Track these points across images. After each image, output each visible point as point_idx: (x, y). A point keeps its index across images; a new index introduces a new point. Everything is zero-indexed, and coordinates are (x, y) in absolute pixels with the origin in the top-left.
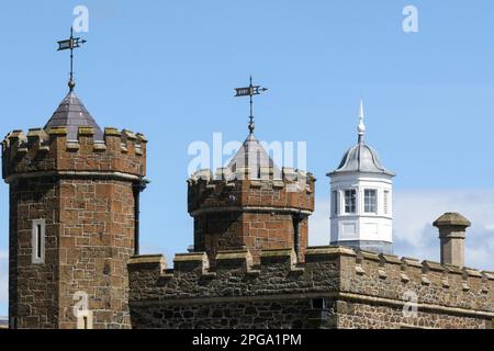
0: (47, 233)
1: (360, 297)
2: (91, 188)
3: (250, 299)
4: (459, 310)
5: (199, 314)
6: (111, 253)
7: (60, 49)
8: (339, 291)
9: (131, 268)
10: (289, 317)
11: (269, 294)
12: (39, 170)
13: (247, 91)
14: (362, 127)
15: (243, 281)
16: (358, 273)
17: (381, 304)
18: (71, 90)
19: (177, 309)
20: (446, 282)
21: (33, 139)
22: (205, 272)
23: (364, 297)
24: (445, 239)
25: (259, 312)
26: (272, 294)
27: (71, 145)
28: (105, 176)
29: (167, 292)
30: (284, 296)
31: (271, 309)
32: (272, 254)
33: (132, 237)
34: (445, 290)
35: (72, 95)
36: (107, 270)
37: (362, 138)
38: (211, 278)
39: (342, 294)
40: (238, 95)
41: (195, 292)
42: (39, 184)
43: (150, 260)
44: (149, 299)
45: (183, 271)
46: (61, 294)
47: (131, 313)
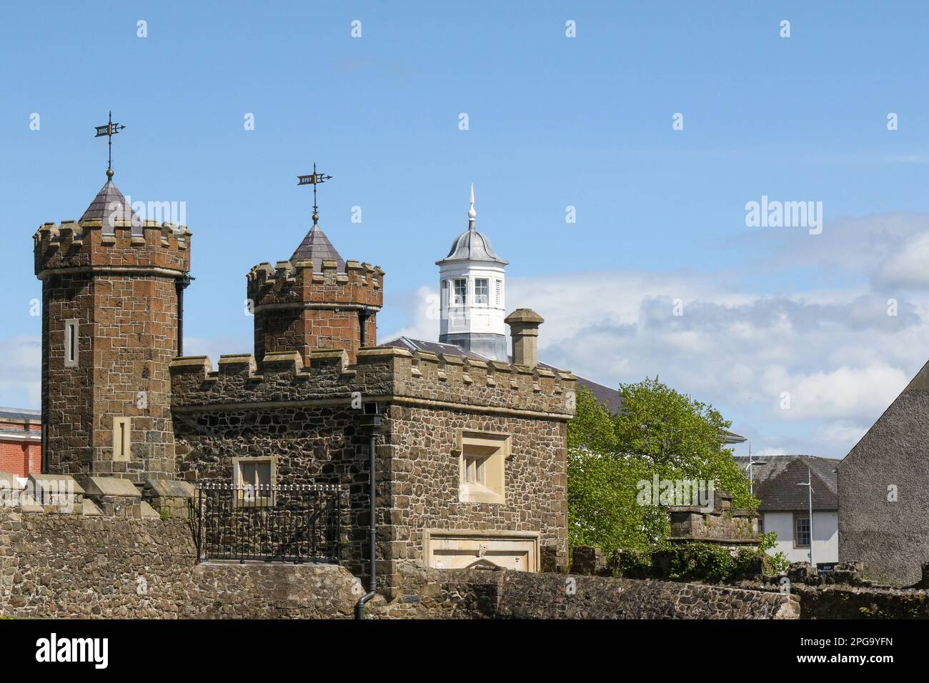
0: (81, 334)
1: (418, 401)
2: (129, 285)
3: (299, 404)
4: (529, 412)
5: (246, 421)
6: (151, 355)
7: (98, 135)
8: (393, 395)
9: (174, 371)
10: (341, 424)
11: (318, 398)
12: (72, 265)
13: (311, 179)
14: (473, 212)
15: (292, 385)
16: (414, 376)
17: (442, 408)
18: (110, 179)
19: (223, 415)
20: (514, 383)
21: (65, 233)
22: (252, 376)
23: (422, 401)
24: (517, 337)
25: (309, 417)
26: (322, 398)
27: (106, 239)
28: (146, 272)
29: (212, 397)
30: (335, 401)
31: (322, 414)
32: (322, 355)
33: (175, 337)
34: (513, 391)
35: (111, 185)
36: (146, 373)
37: (473, 224)
38: (258, 381)
39: (396, 398)
40: (301, 183)
41: (241, 396)
42: (72, 280)
43: (194, 362)
44: (193, 404)
45: (228, 374)
46: (96, 400)
47: (174, 419)
